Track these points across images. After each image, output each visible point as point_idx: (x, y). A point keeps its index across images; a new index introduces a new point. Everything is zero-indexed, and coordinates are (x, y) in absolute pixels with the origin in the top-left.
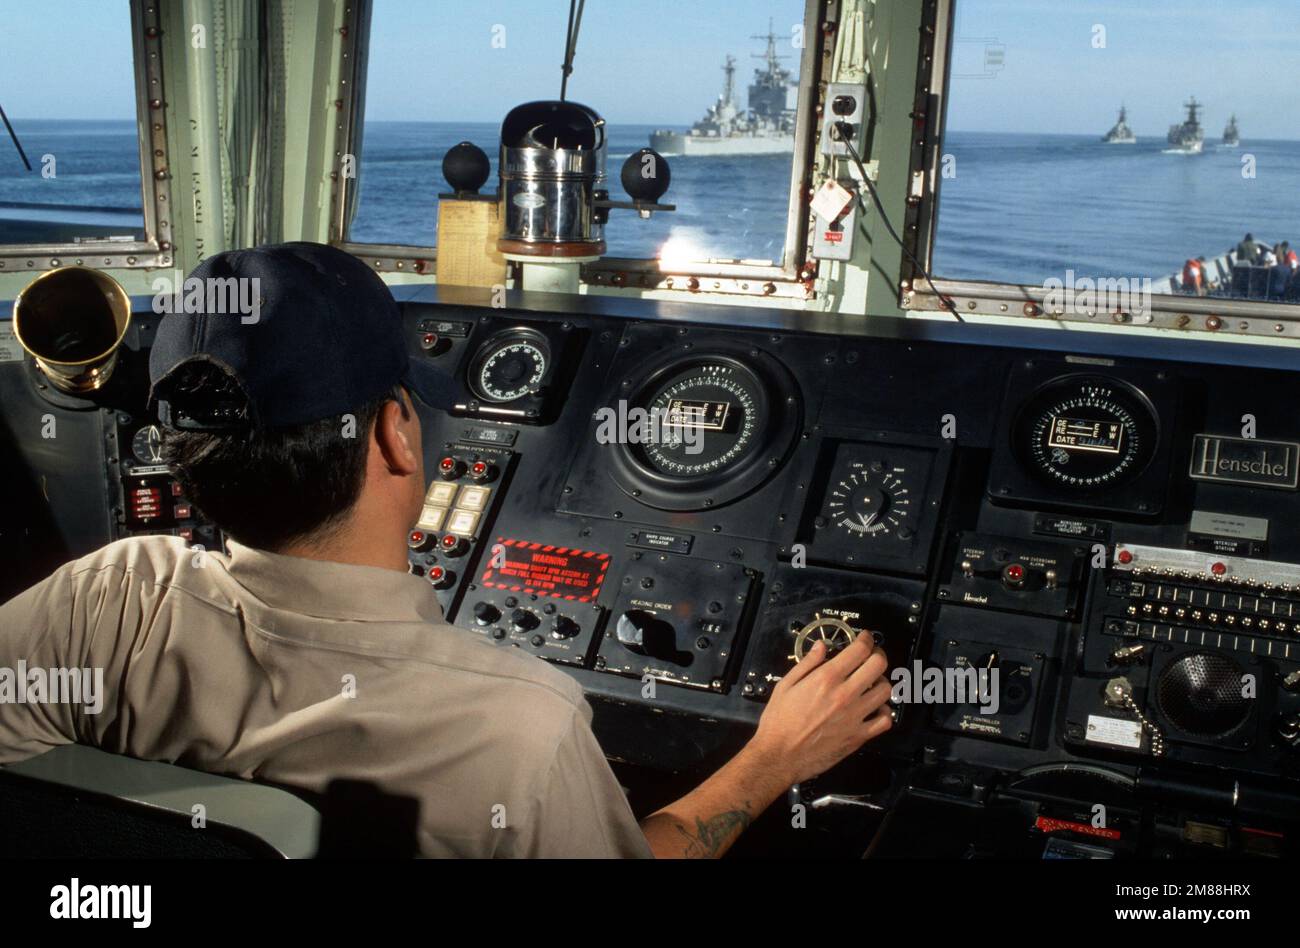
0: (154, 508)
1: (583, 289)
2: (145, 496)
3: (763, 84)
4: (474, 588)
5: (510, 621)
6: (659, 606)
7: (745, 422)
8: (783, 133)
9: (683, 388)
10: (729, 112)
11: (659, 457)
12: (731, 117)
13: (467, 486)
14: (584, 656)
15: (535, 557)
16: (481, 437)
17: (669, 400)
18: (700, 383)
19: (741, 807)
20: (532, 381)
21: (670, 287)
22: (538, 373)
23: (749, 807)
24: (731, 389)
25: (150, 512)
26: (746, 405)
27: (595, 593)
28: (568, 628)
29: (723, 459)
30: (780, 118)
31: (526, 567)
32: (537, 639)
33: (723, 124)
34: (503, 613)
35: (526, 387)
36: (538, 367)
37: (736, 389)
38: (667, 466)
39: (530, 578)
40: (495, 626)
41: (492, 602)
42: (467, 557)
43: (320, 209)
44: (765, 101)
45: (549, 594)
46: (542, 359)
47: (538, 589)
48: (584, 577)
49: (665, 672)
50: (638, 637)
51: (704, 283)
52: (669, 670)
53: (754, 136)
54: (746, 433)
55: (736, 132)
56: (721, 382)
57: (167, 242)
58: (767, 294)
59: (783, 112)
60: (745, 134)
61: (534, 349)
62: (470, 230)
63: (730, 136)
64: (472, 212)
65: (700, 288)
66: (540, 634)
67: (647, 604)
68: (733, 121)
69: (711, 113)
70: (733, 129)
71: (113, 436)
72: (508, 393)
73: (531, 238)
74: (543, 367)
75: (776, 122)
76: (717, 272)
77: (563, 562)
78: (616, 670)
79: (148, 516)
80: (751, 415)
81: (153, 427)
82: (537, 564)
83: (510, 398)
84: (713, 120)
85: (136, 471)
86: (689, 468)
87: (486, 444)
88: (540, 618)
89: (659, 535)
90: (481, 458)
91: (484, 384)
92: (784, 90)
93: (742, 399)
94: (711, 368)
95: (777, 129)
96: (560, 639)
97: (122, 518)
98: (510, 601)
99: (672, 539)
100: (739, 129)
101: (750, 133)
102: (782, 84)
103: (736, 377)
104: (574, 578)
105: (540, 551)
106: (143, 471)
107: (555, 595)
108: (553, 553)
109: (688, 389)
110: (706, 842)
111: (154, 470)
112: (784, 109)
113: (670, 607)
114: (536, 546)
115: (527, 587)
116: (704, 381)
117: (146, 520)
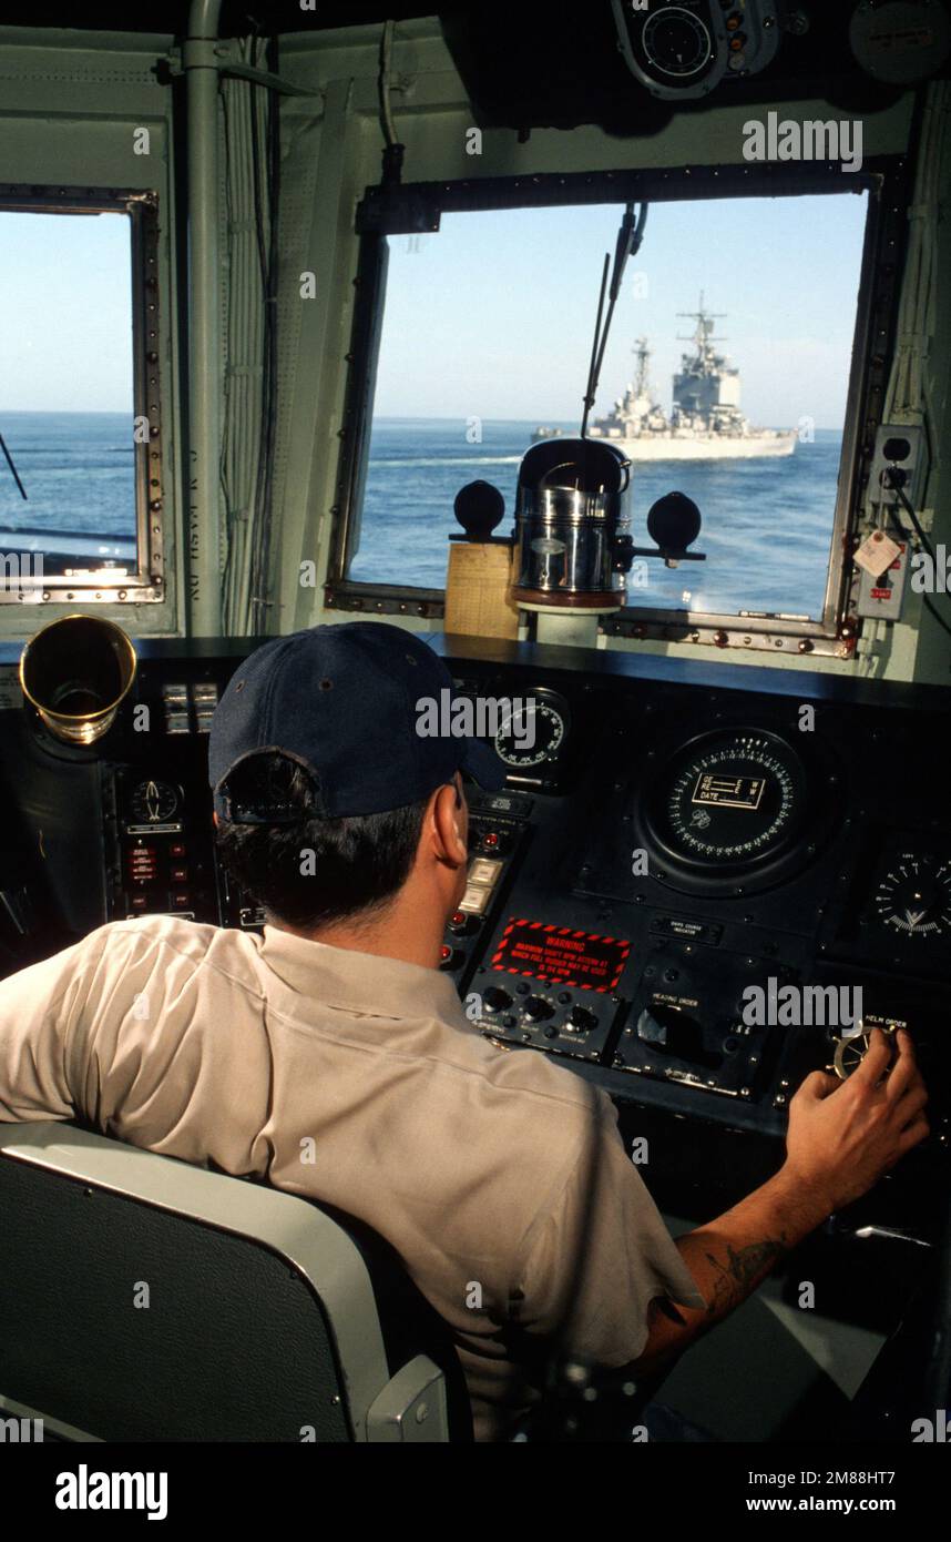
0: (150, 870)
1: (602, 643)
2: (141, 856)
3: (691, 373)
4: (483, 971)
5: (521, 1009)
6: (684, 1001)
7: (782, 801)
8: (714, 433)
9: (714, 761)
10: (640, 407)
11: (687, 836)
12: (643, 414)
13: (478, 859)
14: (601, 1051)
15: (550, 941)
16: (494, 806)
17: (697, 774)
18: (733, 756)
19: (775, 1237)
20: (549, 747)
21: (695, 641)
22: (556, 739)
23: (784, 1239)
24: (767, 765)
25: (146, 873)
26: (784, 783)
27: (614, 983)
28: (583, 1020)
29: (757, 842)
30: (712, 415)
31: (540, 950)
32: (550, 1031)
33: (630, 421)
34: (514, 999)
35: (543, 753)
36: (556, 732)
37: (772, 764)
38: (695, 847)
39: (544, 963)
40: (505, 1014)
41: (502, 987)
42: (475, 937)
43: (320, 545)
44: (694, 395)
45: (563, 982)
46: (561, 723)
47: (551, 976)
48: (601, 965)
49: (689, 1075)
50: (661, 1037)
51: (734, 639)
52: (693, 1073)
53: (673, 437)
54: (783, 814)
55: (647, 432)
56: (756, 756)
57: (159, 576)
58: (803, 652)
59: (715, 408)
60: (658, 435)
61: (552, 711)
62: (482, 575)
63: (638, 437)
64: (486, 555)
65: (730, 643)
66: (553, 1025)
67: (671, 998)
68: (644, 419)
69: (618, 407)
70: (643, 427)
71: (110, 791)
72: (524, 759)
73: (546, 587)
74: (562, 732)
75: (707, 420)
76: (747, 626)
77: (579, 947)
78: (635, 1070)
79: (144, 877)
80: (789, 793)
81: (151, 783)
82: (550, 947)
83: (526, 764)
84: (619, 416)
85: (134, 830)
86: (720, 850)
87: (499, 813)
88: (554, 1007)
89: (685, 923)
90: (494, 829)
91: (497, 748)
92: (717, 379)
93: (779, 776)
94: (744, 741)
95: (707, 429)
96: (574, 1032)
97: (119, 879)
98: (522, 987)
99: (699, 928)
100: (650, 428)
101: (668, 434)
102: (714, 373)
103: (773, 751)
104: (591, 966)
105: (555, 934)
106: (142, 830)
107: (570, 983)
108: (569, 937)
109: (720, 762)
110: (737, 1275)
111: (152, 829)
112: (718, 404)
113: (695, 1004)
114: (551, 928)
115: (541, 973)
116: (737, 754)
117: (142, 882)
